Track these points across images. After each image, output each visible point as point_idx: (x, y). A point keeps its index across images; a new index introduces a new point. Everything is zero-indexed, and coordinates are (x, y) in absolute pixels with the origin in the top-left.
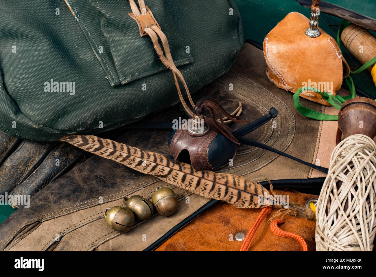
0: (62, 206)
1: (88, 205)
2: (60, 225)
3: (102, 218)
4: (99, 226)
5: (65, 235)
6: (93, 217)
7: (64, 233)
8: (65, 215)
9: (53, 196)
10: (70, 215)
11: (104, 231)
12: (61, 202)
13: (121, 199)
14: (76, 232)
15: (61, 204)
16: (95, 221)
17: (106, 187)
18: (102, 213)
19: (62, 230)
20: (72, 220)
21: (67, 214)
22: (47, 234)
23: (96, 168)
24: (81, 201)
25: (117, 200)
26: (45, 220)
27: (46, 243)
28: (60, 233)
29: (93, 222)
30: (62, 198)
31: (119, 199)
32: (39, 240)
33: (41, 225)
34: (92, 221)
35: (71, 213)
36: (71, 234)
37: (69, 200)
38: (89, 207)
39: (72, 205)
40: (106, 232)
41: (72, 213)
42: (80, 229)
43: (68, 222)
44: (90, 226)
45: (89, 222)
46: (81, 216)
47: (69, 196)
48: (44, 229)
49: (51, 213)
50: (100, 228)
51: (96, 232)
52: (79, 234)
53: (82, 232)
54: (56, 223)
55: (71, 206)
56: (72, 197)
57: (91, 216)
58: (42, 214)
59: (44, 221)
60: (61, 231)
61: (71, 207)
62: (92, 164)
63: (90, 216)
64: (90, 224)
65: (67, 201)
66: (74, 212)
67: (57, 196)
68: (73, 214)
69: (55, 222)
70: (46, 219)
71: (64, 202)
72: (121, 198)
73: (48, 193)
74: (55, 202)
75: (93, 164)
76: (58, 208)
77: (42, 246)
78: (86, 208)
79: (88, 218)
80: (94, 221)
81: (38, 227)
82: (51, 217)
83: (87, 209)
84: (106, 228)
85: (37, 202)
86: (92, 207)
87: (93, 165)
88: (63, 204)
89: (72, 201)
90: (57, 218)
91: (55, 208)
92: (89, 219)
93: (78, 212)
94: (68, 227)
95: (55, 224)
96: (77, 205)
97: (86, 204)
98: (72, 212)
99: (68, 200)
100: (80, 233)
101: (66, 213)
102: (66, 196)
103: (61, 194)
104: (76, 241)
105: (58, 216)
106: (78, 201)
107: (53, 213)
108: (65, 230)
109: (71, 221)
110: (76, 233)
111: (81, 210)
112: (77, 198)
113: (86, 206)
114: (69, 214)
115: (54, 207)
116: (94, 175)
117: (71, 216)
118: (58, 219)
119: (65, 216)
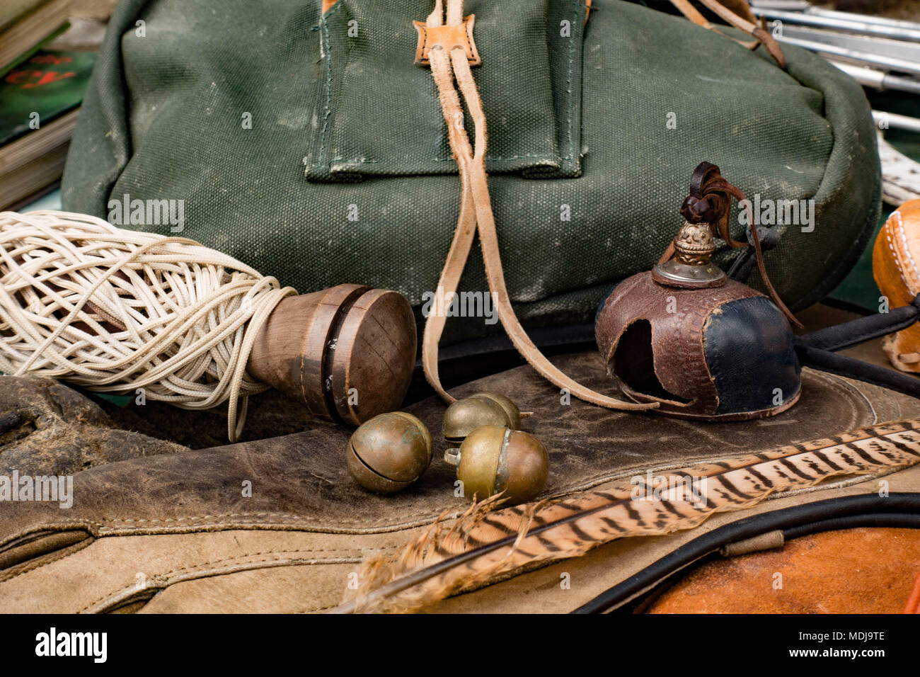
0: (176, 509)
1: (267, 522)
2: (159, 556)
3: (306, 564)
4: (293, 583)
5: (168, 586)
6: (276, 554)
7: (168, 579)
8: (183, 533)
9: (152, 479)
10: (200, 536)
11: (307, 599)
12: (178, 499)
13: (378, 533)
14: (212, 584)
15: (175, 502)
16: (283, 566)
17: (333, 499)
18: (310, 551)
19: (163, 570)
20: (204, 551)
21: (191, 532)
22: (105, 572)
23: (307, 455)
24: (244, 509)
25: (367, 533)
26: (109, 532)
27: (98, 596)
28: (152, 577)
29: (276, 568)
30: (182, 489)
31: (374, 533)
32: (73, 585)
33: (92, 547)
34: (271, 563)
35: (204, 531)
36: (190, 585)
37: (206, 499)
38: (269, 526)
39: (211, 511)
40: (317, 602)
41: (209, 531)
42: (225, 579)
43: (188, 551)
44: (263, 575)
45: (262, 564)
46: (237, 545)
47: (209, 489)
48: (101, 558)
49: (138, 518)
50: (298, 587)
51: (280, 595)
52: (221, 590)
53: (232, 586)
54: (145, 546)
55: (209, 514)
56: (216, 493)
57: (270, 552)
58: (106, 515)
59: (106, 536)
60: (156, 572)
61: (207, 517)
62: (296, 443)
63: (268, 550)
64: (265, 571)
65: (197, 500)
66: (215, 530)
67: (167, 481)
68: (210, 535)
69: (143, 544)
70: (115, 529)
71: (190, 500)
72: (382, 533)
73: (138, 470)
74: (156, 494)
75: (301, 445)
76: (164, 509)
77: (80, 603)
78: (259, 529)
79: (259, 554)
80: (277, 566)
81: (78, 550)
82: (132, 528)
83: (260, 532)
84: (319, 593)
85: (94, 481)
86: (280, 530)
87: (298, 447)
88: (181, 504)
89: (216, 503)
90: (152, 534)
91: (155, 508)
92: (261, 557)
93: (229, 532)
94: (186, 566)
95: (141, 550)
96: (228, 516)
97: (259, 518)
98: (207, 527)
99: (203, 497)
100: (223, 588)
101: (188, 528)
102: (197, 487)
103: (182, 481)
104: (206, 605)
105: (158, 529)
106: (236, 505)
107: (142, 521)
108: (171, 572)
109: (199, 553)
110: (210, 587)
111: (242, 529)
112: (233, 499)
113: (258, 521)
114: (196, 531)
115: (151, 506)
116: (298, 468)
117: (202, 540)
118: (155, 540)
119: (180, 535)
